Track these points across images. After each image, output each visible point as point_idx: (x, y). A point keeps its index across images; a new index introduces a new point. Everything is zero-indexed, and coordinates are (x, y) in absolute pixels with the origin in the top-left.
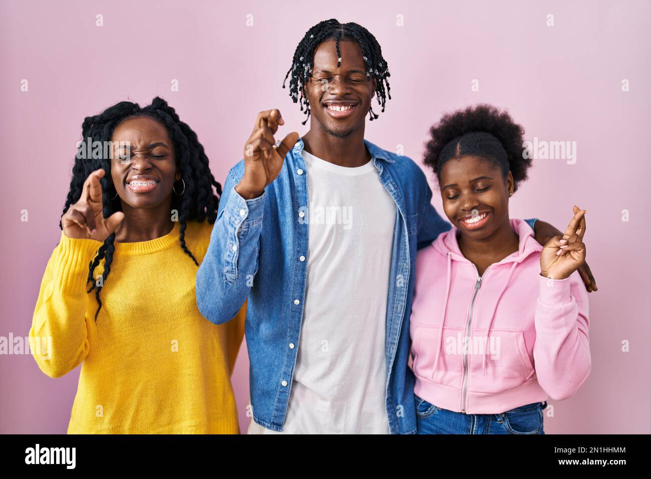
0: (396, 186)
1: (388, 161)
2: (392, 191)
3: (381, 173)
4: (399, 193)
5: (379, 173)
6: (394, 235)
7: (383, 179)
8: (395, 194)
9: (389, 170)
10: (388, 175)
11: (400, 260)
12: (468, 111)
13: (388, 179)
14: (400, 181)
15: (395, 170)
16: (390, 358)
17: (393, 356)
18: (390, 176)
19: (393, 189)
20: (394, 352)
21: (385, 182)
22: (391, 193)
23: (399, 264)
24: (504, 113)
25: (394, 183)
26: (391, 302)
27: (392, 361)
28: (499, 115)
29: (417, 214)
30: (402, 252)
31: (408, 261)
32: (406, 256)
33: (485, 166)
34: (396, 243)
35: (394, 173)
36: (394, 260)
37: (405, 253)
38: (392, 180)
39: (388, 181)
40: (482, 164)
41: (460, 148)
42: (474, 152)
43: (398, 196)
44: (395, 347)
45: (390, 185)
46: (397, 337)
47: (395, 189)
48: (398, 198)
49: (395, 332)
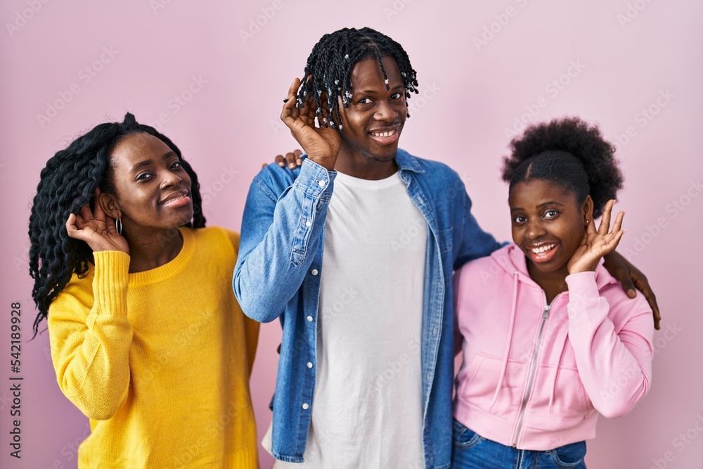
0: (426, 199)
1: (417, 172)
2: (421, 204)
3: (408, 186)
4: (430, 207)
5: (406, 185)
6: (426, 252)
7: (411, 191)
8: (424, 208)
9: (418, 181)
10: (417, 187)
11: (434, 279)
12: (554, 125)
13: (417, 191)
14: (431, 193)
15: (425, 181)
16: (427, 386)
17: (430, 384)
18: (420, 188)
19: (422, 202)
20: (431, 379)
21: (413, 194)
22: (419, 208)
23: (433, 283)
24: (594, 127)
25: (424, 196)
26: (426, 325)
27: (430, 388)
28: (588, 130)
29: (451, 229)
30: (435, 271)
31: (442, 280)
32: (439, 275)
33: (556, 190)
34: (428, 261)
35: (424, 184)
36: (428, 280)
37: (439, 272)
38: (421, 192)
39: (417, 194)
40: (552, 189)
41: (531, 170)
42: (544, 175)
43: (428, 209)
44: (432, 373)
45: (419, 198)
46: (434, 363)
47: (425, 202)
48: (428, 212)
49: (431, 357)
